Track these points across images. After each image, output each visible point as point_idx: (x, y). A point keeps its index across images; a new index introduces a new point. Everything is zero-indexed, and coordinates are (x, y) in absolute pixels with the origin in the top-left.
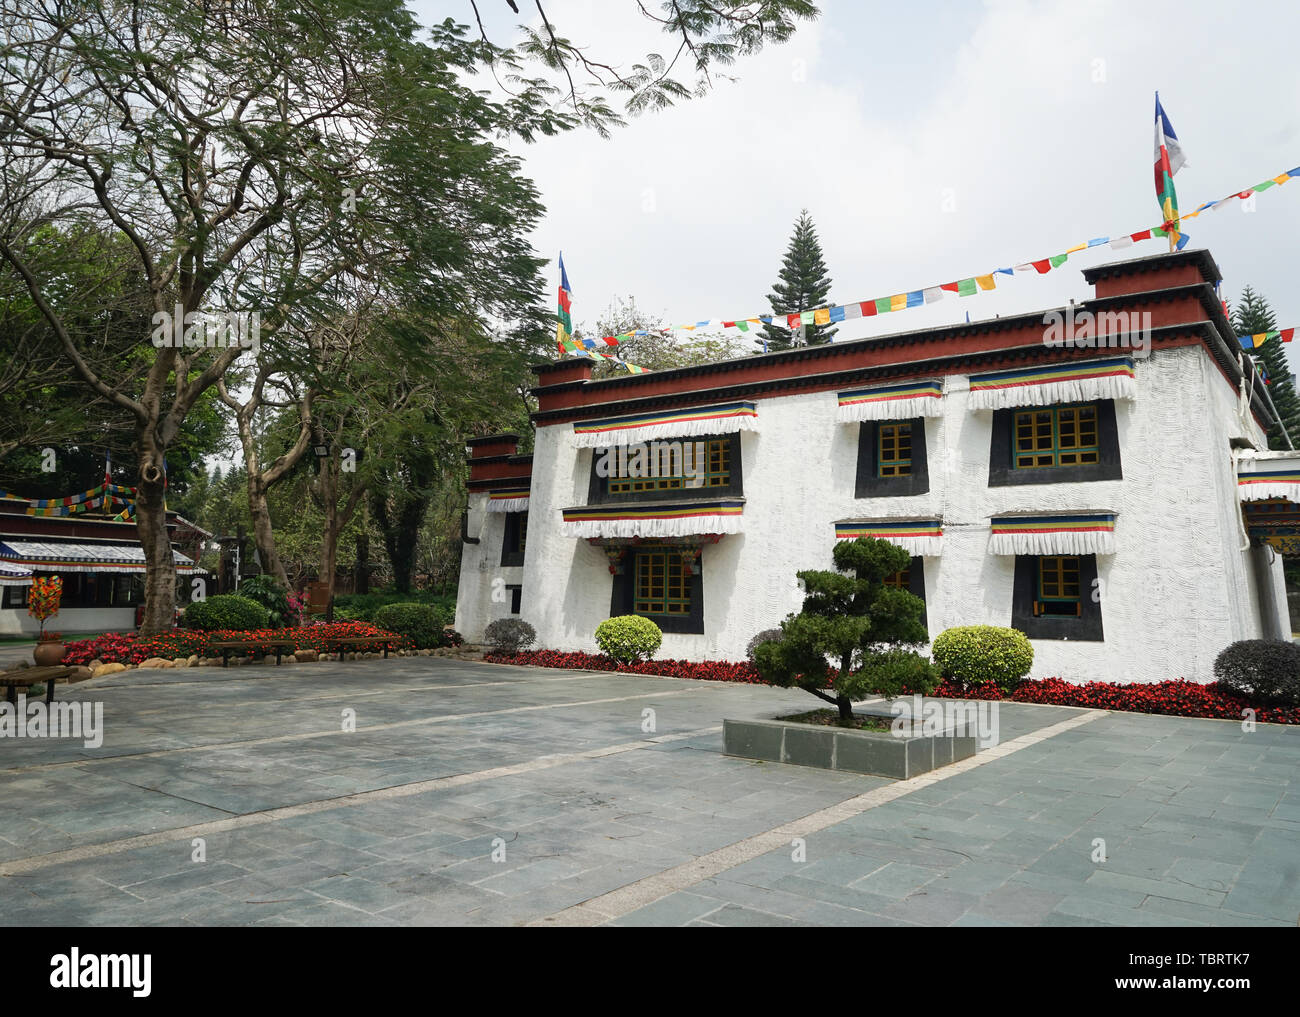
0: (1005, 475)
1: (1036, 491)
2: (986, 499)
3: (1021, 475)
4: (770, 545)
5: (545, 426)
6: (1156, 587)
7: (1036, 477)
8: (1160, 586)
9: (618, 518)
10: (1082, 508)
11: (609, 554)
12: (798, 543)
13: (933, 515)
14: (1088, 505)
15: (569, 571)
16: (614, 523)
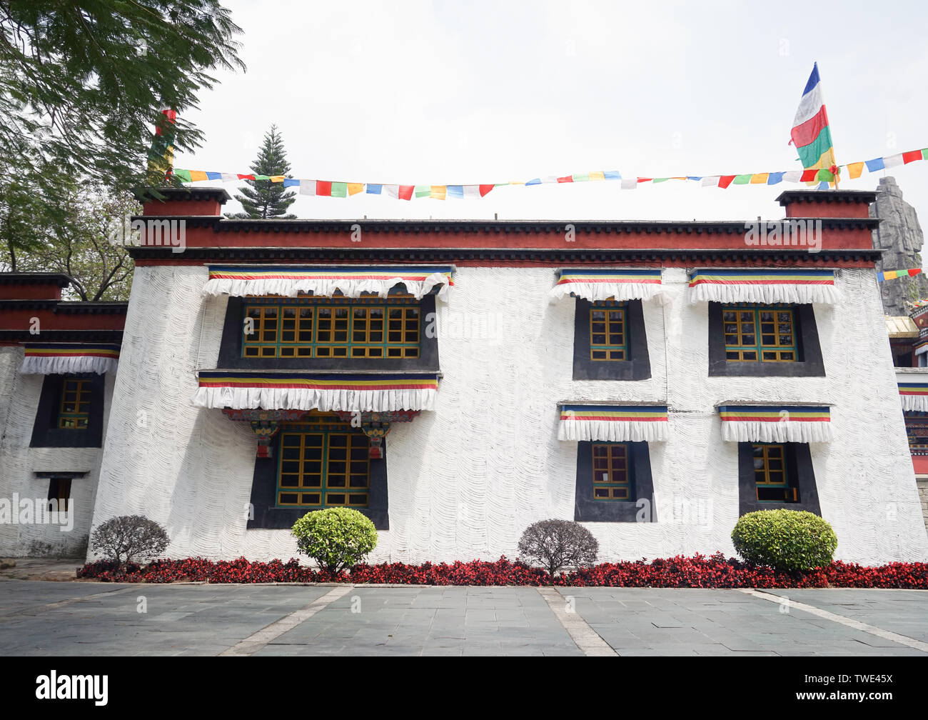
0: (724, 365)
1: (752, 383)
2: (707, 388)
3: (738, 367)
4: (473, 426)
5: (150, 265)
6: (861, 474)
7: (753, 370)
8: (863, 473)
9: (289, 386)
10: (792, 401)
11: (259, 432)
12: (508, 426)
13: (657, 401)
14: (798, 399)
15: (183, 452)
16: (284, 391)
